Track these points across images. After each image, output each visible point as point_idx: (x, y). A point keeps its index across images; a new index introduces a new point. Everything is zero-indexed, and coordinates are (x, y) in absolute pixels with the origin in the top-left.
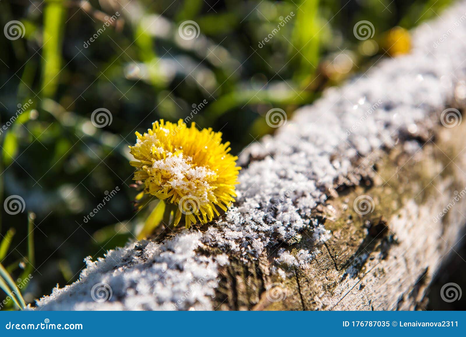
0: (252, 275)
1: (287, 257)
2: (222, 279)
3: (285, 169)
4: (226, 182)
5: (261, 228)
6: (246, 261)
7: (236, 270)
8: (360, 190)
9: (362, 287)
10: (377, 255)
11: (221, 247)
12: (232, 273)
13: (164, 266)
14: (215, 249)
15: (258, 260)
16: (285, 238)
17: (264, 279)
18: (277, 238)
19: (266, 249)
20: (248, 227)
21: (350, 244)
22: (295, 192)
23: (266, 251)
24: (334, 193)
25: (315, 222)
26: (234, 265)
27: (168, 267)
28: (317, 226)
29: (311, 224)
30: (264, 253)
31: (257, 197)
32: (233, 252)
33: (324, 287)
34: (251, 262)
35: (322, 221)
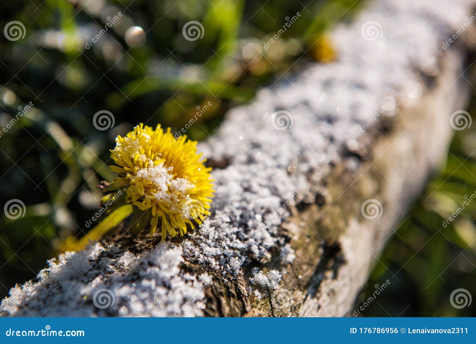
0: (233, 296)
1: (260, 277)
2: (208, 300)
3: (248, 181)
4: (203, 195)
5: (235, 245)
6: (226, 280)
7: (219, 290)
8: (314, 208)
9: (319, 307)
10: (329, 274)
11: (202, 264)
12: (215, 293)
13: (153, 283)
14: (197, 266)
15: (236, 279)
16: (258, 257)
17: (244, 300)
18: (250, 256)
19: (242, 268)
20: (224, 244)
21: (310, 264)
22: (262, 208)
23: (242, 270)
24: (295, 211)
25: (282, 241)
26: (216, 284)
27: (157, 285)
28: (284, 245)
29: (278, 243)
30: (241, 272)
31: (226, 209)
32: (213, 270)
33: (291, 308)
34: (231, 281)
35: (288, 240)
